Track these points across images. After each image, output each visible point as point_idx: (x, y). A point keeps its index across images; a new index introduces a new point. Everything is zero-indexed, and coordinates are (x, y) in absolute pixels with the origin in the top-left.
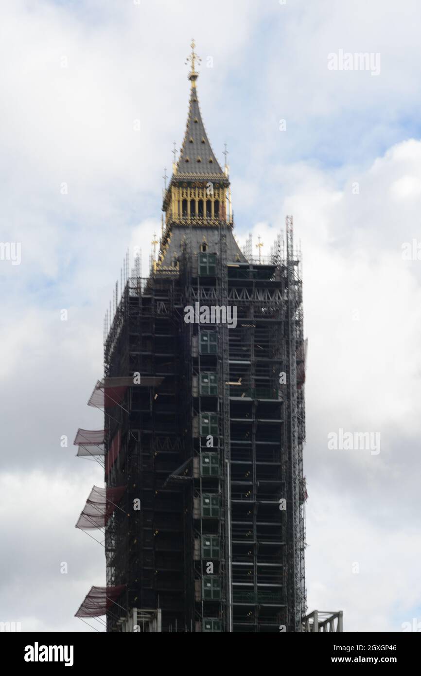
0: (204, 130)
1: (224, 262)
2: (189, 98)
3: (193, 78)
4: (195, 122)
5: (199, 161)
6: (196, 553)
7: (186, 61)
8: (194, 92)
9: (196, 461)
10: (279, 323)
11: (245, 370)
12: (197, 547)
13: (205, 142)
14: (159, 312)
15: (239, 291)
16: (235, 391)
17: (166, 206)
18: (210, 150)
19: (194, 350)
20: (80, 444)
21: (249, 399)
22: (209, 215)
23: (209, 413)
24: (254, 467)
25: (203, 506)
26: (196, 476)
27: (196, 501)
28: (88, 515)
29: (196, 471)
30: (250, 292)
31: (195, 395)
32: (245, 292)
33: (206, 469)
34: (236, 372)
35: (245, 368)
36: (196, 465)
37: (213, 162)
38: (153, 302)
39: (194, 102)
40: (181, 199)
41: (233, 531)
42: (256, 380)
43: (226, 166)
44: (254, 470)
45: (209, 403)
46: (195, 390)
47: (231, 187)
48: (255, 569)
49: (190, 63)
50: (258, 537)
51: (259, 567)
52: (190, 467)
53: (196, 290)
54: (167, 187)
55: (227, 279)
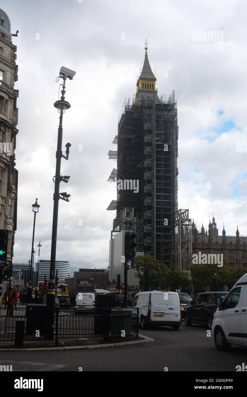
0: (149, 64)
1: (154, 102)
2: (145, 54)
3: (146, 49)
4: (146, 61)
5: (147, 73)
6: (145, 190)
8: (146, 53)
9: (145, 161)
10: (170, 121)
11: (160, 135)
12: (145, 188)
13: (149, 68)
14: (135, 116)
15: (159, 111)
16: (157, 141)
17: (138, 85)
18: (151, 70)
19: (145, 128)
20: (110, 155)
21: (161, 143)
22: (150, 88)
23: (150, 147)
24: (163, 164)
25: (147, 176)
26: (145, 166)
27: (145, 174)
28: (112, 178)
29: (145, 165)
30: (162, 112)
31: (145, 141)
32: (160, 111)
33: (148, 164)
34: (158, 135)
35: (160, 134)
36: (145, 163)
37: (152, 73)
38: (133, 113)
39: (146, 56)
40: (142, 83)
41: (156, 183)
42: (164, 138)
43: (155, 75)
44: (163, 165)
45: (149, 144)
46: (145, 140)
47: (157, 81)
48: (163, 195)
49: (145, 45)
50: (164, 186)
52: (143, 163)
53: (146, 110)
54: (138, 79)
55: (155, 107)
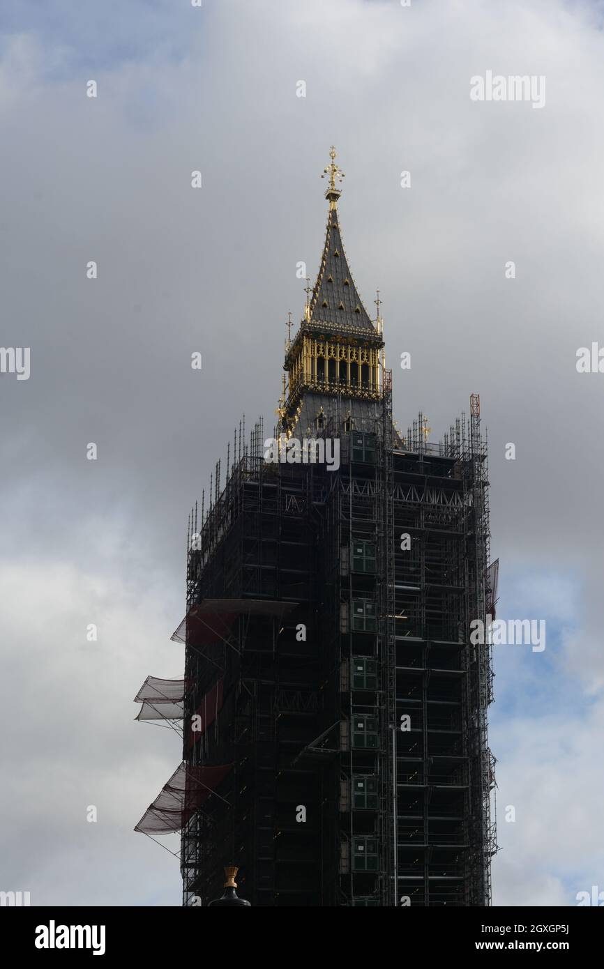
0: (347, 268)
1: (388, 448)
2: (326, 222)
3: (333, 197)
4: (334, 256)
5: (341, 308)
6: (344, 863)
7: (324, 174)
8: (334, 216)
9: (344, 726)
10: (460, 537)
11: (413, 599)
12: (344, 854)
13: (348, 285)
14: (287, 510)
15: (406, 490)
16: (402, 627)
17: (291, 362)
18: (356, 296)
19: (344, 566)
20: (145, 701)
21: (419, 639)
22: (355, 382)
23: (365, 658)
24: (425, 737)
25: (354, 793)
26: (344, 748)
27: (343, 786)
28: (161, 810)
29: (344, 741)
30: (420, 492)
31: (344, 630)
32: (413, 491)
33: (359, 739)
34: (404, 600)
35: (412, 596)
36: (344, 732)
37: (360, 312)
38: (279, 494)
39: (333, 229)
40: (316, 356)
41: (399, 829)
42: (428, 614)
43: (377, 320)
44: (425, 742)
45: (363, 643)
46: (344, 623)
47: (384, 349)
48: (427, 884)
49: (328, 177)
50: (430, 838)
51: (431, 881)
52: (334, 739)
53: (347, 482)
54: (294, 336)
55: (392, 471)
